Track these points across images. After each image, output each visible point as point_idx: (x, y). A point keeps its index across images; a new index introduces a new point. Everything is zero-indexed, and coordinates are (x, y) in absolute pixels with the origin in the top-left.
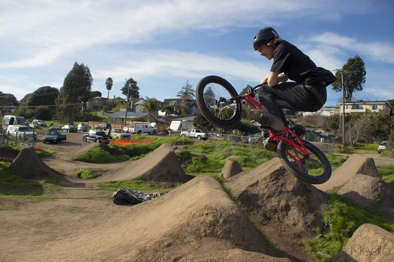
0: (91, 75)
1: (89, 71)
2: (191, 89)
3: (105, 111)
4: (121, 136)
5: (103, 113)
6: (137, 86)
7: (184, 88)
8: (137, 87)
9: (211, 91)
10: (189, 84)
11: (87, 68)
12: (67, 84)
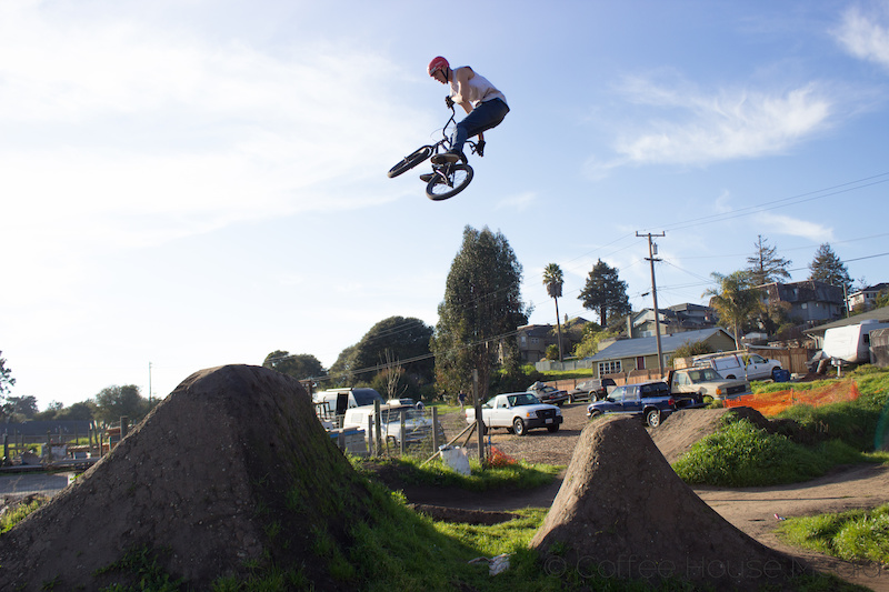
0: (514, 258)
1: (506, 244)
2: (777, 258)
3: (556, 359)
4: (720, 388)
5: (552, 365)
6: (620, 279)
7: (752, 260)
8: (620, 283)
9: (832, 255)
10: (764, 245)
11: (501, 237)
12: (457, 290)
